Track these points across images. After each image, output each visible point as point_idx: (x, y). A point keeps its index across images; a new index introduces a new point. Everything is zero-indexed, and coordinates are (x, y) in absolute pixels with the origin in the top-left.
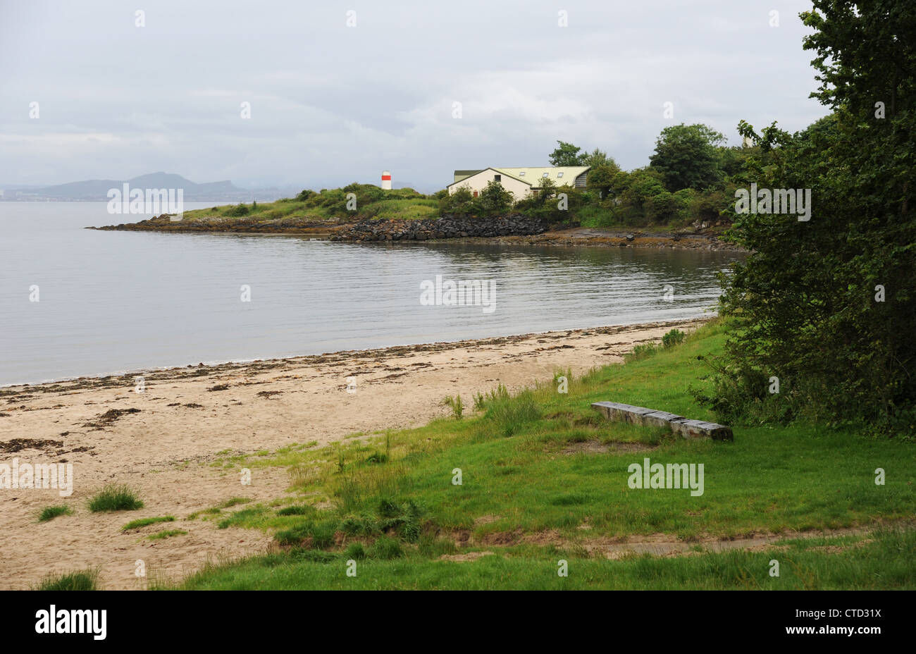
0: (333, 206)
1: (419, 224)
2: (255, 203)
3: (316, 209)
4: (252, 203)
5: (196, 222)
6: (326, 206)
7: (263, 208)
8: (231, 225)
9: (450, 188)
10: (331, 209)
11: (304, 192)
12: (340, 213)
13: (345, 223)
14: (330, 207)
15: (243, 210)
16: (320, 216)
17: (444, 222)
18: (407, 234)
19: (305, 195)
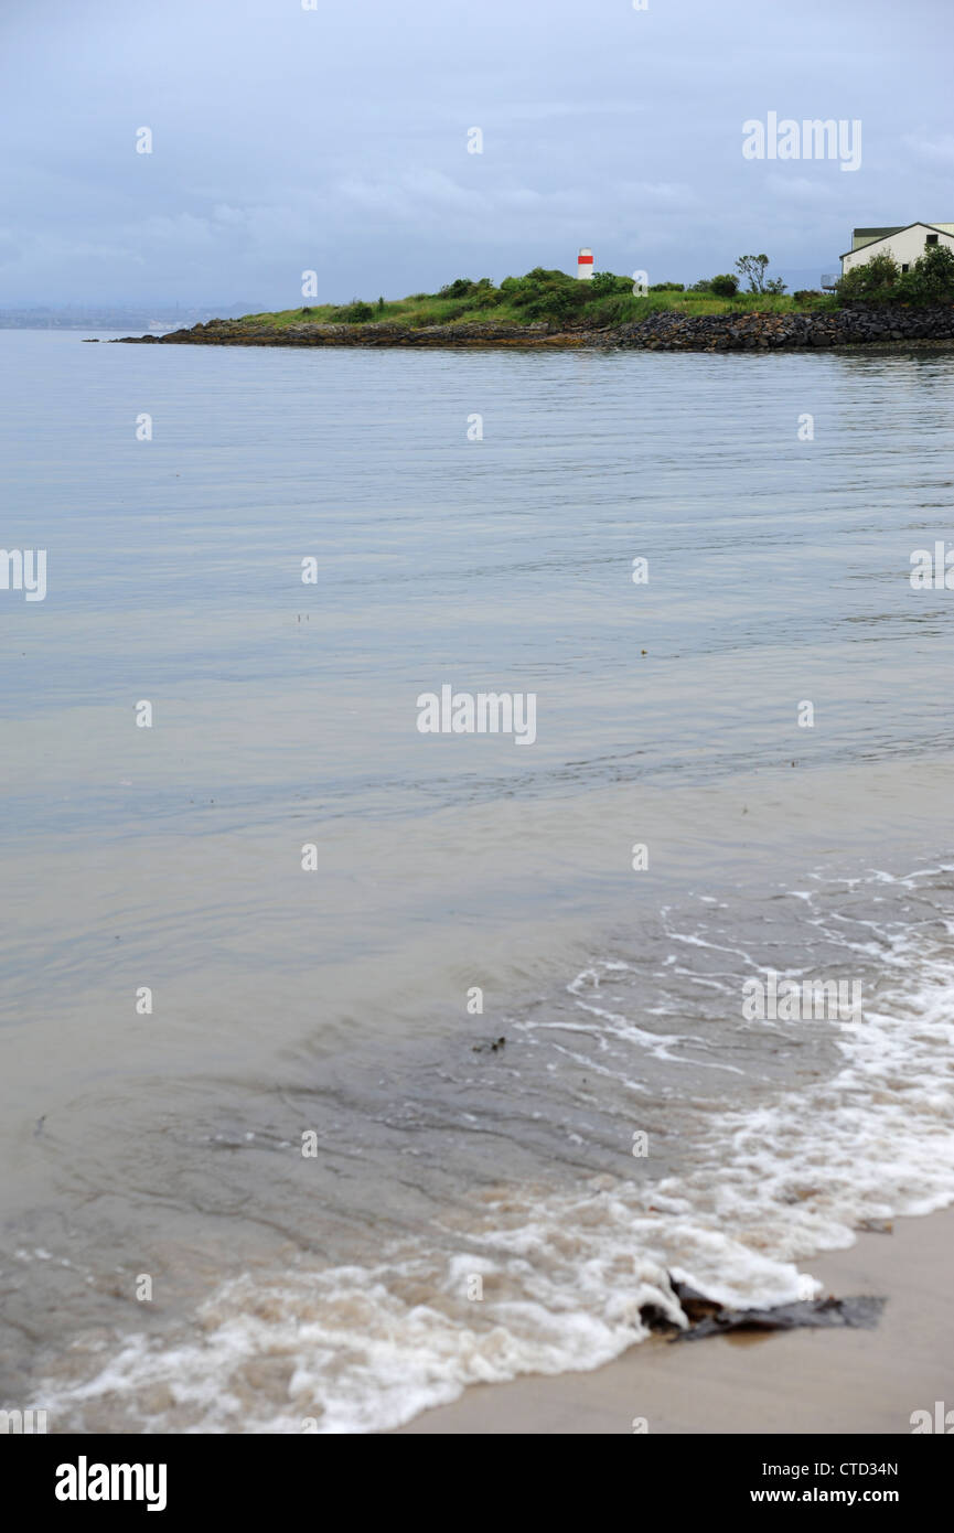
0: (534, 304)
1: (808, 320)
2: (381, 300)
3: (502, 309)
4: (377, 300)
5: (293, 331)
6: (519, 304)
7: (396, 309)
8: (358, 335)
9: (845, 258)
10: (531, 309)
11: (458, 284)
12: (548, 315)
13: (558, 332)
14: (529, 305)
15: (363, 313)
16: (514, 320)
17: (856, 315)
18: (793, 336)
19: (460, 289)
